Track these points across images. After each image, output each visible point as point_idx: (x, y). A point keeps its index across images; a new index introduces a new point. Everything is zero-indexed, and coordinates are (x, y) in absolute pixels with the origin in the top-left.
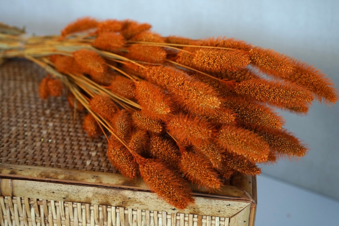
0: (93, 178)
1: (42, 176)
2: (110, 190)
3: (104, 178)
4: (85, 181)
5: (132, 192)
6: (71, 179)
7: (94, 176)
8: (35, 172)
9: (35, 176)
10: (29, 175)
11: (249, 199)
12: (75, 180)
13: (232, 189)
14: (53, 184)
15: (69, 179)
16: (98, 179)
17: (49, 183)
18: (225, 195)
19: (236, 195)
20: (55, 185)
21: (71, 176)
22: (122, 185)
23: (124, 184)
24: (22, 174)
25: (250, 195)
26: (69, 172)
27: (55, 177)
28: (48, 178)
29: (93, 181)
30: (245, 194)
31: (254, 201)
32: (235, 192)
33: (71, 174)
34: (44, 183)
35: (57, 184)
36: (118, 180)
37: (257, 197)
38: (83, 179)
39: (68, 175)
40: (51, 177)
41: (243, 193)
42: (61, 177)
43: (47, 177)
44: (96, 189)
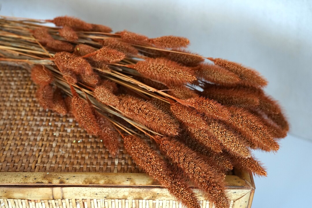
0: (127, 181)
1: (86, 183)
2: (142, 189)
3: (136, 180)
4: (122, 184)
5: (160, 189)
6: (110, 183)
7: (128, 179)
8: (79, 179)
9: (81, 183)
10: (75, 183)
11: (250, 187)
12: (114, 184)
13: (236, 179)
14: (96, 188)
15: (108, 183)
16: (132, 181)
17: (93, 188)
18: (232, 185)
19: (240, 184)
20: (98, 189)
21: (109, 180)
22: (151, 185)
23: (153, 184)
24: (69, 182)
25: (250, 183)
26: (107, 176)
27: (97, 183)
28: (92, 184)
29: (128, 183)
30: (246, 183)
31: (253, 188)
32: (239, 182)
33: (109, 179)
34: (88, 188)
35: (99, 188)
36: (147, 181)
37: (254, 183)
38: (120, 183)
39: (107, 179)
40: (94, 183)
41: (245, 182)
42: (102, 182)
43: (90, 184)
44: (131, 189)
